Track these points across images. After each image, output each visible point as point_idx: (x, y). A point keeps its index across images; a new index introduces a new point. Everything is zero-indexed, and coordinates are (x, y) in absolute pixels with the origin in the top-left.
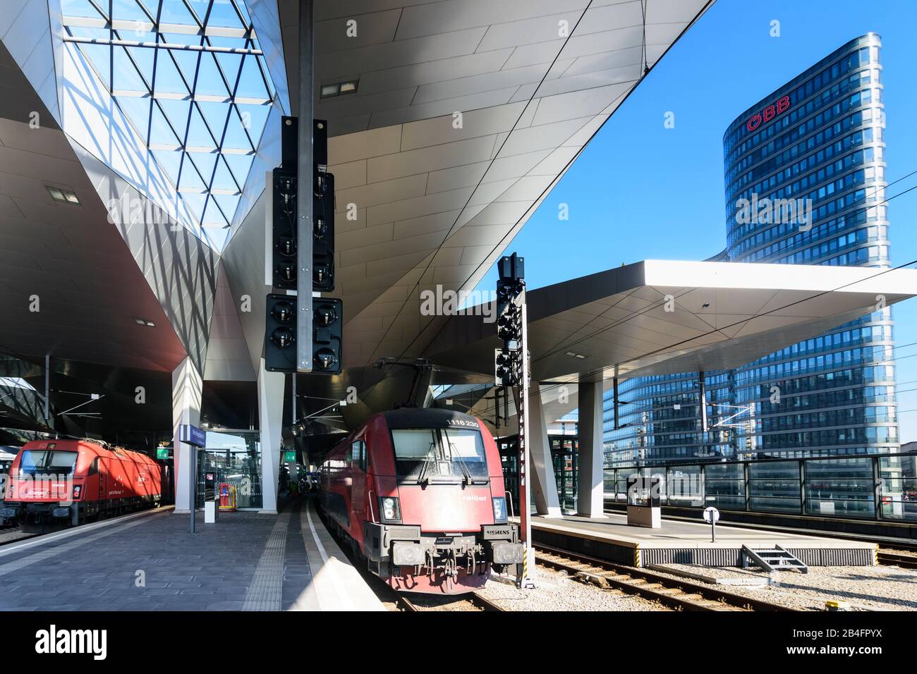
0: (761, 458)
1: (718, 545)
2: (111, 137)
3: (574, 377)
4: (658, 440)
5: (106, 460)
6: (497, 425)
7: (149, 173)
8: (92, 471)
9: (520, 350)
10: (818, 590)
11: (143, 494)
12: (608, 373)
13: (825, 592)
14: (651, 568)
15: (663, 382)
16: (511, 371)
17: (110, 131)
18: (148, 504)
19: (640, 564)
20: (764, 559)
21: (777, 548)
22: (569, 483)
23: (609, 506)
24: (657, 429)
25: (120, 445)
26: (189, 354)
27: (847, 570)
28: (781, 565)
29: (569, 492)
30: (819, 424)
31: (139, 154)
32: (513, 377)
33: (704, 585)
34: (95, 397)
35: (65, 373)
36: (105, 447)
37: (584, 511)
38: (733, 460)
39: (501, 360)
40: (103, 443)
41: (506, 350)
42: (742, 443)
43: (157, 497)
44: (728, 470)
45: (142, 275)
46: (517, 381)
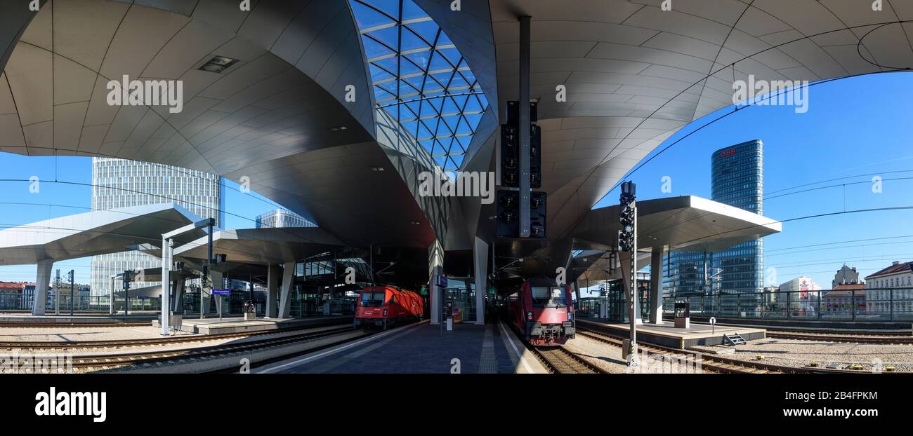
0: (721, 294)
1: (716, 335)
2: (399, 139)
3: (650, 250)
4: (681, 283)
5: (398, 296)
6: (610, 273)
7: (417, 151)
8: (391, 301)
9: (633, 232)
10: (752, 351)
11: (415, 313)
12: (666, 249)
13: (754, 352)
14: (687, 349)
15: (684, 255)
16: (627, 243)
17: (398, 137)
18: (417, 319)
19: (683, 347)
20: (732, 340)
21: (736, 334)
22: (645, 305)
23: (666, 317)
24: (681, 278)
25: (403, 288)
26: (437, 237)
27: (758, 341)
28: (737, 342)
29: (645, 310)
30: (741, 279)
31: (412, 144)
32: (628, 247)
33: (712, 355)
34: (392, 264)
35: (379, 253)
36: (397, 289)
37: (653, 320)
38: (710, 294)
39: (622, 236)
40: (396, 287)
41: (624, 232)
42: (714, 286)
43: (421, 315)
44: (709, 298)
45: (414, 199)
46: (630, 249)
